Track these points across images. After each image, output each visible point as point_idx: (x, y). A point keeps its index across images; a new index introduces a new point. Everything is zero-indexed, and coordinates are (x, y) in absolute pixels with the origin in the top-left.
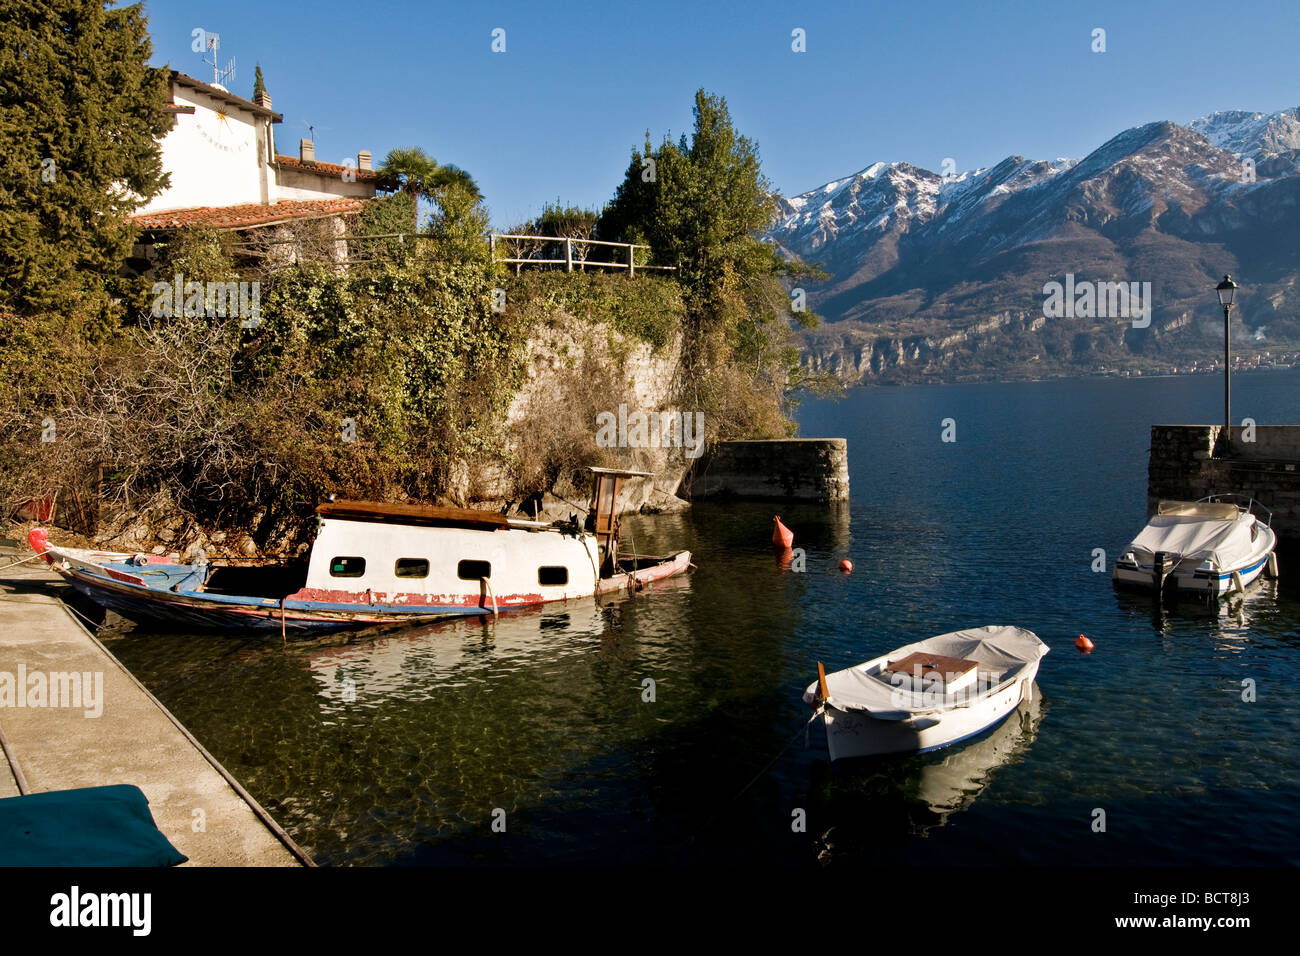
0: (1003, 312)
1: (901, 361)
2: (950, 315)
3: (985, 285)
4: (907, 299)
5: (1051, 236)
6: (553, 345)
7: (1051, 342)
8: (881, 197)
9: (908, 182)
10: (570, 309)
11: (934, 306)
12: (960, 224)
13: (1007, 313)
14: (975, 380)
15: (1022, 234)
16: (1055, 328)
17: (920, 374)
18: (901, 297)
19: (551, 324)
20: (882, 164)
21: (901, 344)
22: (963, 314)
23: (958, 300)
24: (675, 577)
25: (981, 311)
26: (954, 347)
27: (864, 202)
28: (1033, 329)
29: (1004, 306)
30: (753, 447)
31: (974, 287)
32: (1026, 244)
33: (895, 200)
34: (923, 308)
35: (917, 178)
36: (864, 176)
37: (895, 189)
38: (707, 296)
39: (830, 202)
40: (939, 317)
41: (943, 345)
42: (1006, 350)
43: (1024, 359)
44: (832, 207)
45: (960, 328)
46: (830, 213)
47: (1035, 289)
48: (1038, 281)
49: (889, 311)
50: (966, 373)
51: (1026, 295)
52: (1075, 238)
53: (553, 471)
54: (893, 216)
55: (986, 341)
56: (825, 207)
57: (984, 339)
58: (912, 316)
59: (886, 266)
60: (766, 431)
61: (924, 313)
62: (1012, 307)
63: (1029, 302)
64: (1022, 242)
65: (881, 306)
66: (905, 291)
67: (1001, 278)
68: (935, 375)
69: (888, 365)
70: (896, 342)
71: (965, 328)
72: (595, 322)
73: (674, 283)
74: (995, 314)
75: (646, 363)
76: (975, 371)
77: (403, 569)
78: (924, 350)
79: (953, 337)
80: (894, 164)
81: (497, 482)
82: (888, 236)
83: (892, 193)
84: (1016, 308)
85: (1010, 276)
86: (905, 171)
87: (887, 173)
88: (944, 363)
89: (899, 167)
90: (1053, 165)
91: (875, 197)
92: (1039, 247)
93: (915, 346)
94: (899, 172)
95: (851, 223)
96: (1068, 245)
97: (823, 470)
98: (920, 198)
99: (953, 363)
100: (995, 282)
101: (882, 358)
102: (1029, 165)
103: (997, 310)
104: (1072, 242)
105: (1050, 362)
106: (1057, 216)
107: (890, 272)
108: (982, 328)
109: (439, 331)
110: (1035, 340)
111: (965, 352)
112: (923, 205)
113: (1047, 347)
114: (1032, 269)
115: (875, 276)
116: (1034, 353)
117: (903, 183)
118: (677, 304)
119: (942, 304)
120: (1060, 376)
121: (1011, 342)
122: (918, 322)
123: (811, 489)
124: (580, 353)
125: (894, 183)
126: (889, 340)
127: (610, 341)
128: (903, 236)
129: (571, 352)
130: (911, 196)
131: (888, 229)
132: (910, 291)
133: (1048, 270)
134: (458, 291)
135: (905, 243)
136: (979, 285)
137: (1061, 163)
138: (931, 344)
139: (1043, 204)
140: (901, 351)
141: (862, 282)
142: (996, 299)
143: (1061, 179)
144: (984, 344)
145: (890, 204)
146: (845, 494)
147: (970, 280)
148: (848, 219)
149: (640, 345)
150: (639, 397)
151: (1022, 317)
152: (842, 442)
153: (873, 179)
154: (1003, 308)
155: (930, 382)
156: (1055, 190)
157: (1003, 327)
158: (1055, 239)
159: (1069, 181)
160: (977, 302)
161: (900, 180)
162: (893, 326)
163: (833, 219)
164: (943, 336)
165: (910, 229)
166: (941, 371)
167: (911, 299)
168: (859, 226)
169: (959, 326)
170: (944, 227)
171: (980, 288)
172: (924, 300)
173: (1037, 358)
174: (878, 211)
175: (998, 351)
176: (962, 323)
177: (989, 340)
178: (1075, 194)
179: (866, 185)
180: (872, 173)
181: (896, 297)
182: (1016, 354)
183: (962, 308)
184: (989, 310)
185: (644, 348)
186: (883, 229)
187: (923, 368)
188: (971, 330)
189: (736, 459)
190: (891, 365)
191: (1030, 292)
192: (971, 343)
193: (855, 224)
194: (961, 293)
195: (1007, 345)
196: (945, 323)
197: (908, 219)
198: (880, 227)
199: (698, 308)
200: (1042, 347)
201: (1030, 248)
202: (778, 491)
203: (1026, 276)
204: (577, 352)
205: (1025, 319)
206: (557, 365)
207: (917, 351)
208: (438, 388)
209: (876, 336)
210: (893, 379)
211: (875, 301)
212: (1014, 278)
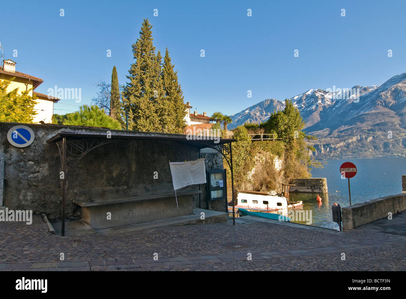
0: (357, 135)
1: (323, 152)
2: (339, 137)
3: (350, 127)
4: (323, 132)
5: (372, 110)
6: (260, 157)
7: (375, 145)
8: (312, 100)
9: (321, 95)
10: (263, 149)
11: (332, 134)
12: (340, 107)
13: (359, 136)
14: (349, 158)
15: (362, 110)
16: (376, 140)
17: (330, 156)
18: (321, 131)
19: (260, 153)
20: (312, 90)
21: (322, 146)
22: (343, 136)
23: (341, 132)
24: (300, 206)
25: (350, 135)
26: (341, 147)
27: (307, 102)
28: (368, 141)
29: (357, 133)
30: (303, 180)
31: (346, 127)
32: (363, 113)
33: (317, 101)
34: (329, 134)
35: (324, 94)
36: (307, 94)
37: (317, 97)
38: (290, 145)
39: (296, 102)
40: (335, 138)
41: (337, 147)
42: (359, 148)
43: (366, 151)
44: (297, 103)
45: (343, 141)
46: (296, 106)
47: (368, 128)
48: (369, 125)
49: (318, 136)
50: (345, 155)
51: (365, 130)
52: (380, 111)
53: (261, 185)
54: (317, 106)
55: (352, 145)
56: (294, 103)
57: (351, 144)
58: (326, 137)
59: (316, 122)
60: (305, 176)
61: (329, 136)
62: (360, 134)
63: (366, 132)
64: (362, 113)
65: (315, 134)
66: (323, 129)
67: (356, 124)
68: (336, 156)
69: (318, 153)
70: (321, 145)
71: (344, 141)
72: (267, 152)
73: (282, 142)
74: (354, 136)
75: (277, 160)
76: (349, 155)
77: (254, 202)
78: (331, 148)
79: (340, 144)
80: (316, 90)
81: (250, 187)
82: (315, 112)
83: (316, 99)
84: (362, 134)
85: (359, 124)
86: (320, 92)
87: (314, 92)
88: (338, 152)
89: (318, 90)
90: (371, 88)
91: (311, 100)
92: (368, 114)
93: (327, 147)
94: (318, 92)
95: (303, 108)
96: (378, 113)
97: (321, 186)
98: (326, 100)
99: (341, 152)
100: (353, 126)
101: (316, 151)
102: (362, 88)
103: (355, 135)
104: (380, 112)
105: (376, 152)
106: (373, 104)
107: (317, 123)
108: (350, 141)
109: (239, 155)
110: (369, 144)
111: (345, 149)
112: (327, 102)
113: (373, 146)
114: (366, 121)
115: (312, 125)
116: (369, 149)
117: (320, 95)
118: (283, 147)
119: (335, 133)
120: (380, 156)
121: (361, 145)
122: (328, 139)
123: (318, 190)
124: (265, 159)
125: (317, 95)
126: (318, 145)
127: (270, 156)
128: (321, 112)
129: (263, 159)
130: (323, 99)
131: (316, 110)
132: (324, 129)
133: (372, 121)
134: (243, 147)
135: (321, 114)
136: (348, 127)
137: (373, 87)
138: (333, 146)
139: (368, 100)
140: (323, 149)
141: (308, 127)
142: (354, 131)
143: (373, 92)
144: (351, 146)
145: (316, 102)
146: (327, 191)
147: (345, 125)
148: (302, 107)
149: (276, 157)
150: (276, 168)
151: (364, 137)
152: (325, 179)
153: (309, 94)
154: (357, 134)
155: (333, 159)
156: (372, 95)
157: (358, 140)
158: (374, 111)
159: (376, 93)
160: (348, 132)
161: (318, 94)
162: (319, 140)
163: (297, 107)
164: (337, 143)
165: (323, 109)
166: (337, 155)
167: (326, 131)
168: (306, 109)
169: (342, 140)
170: (334, 109)
171: (349, 127)
172: (329, 132)
173: (371, 150)
174: (312, 104)
175: (356, 148)
176: (343, 139)
177: (353, 145)
178: (379, 97)
179: (307, 96)
180: (309, 93)
181: (319, 131)
182: (363, 149)
183: (343, 134)
184: (352, 135)
185: (277, 157)
186: (314, 110)
187: (331, 154)
188: (346, 141)
189: (299, 183)
190: (320, 153)
191: (366, 129)
192: (347, 146)
193: (305, 108)
194: (342, 129)
195: (360, 146)
196: (337, 139)
197: (322, 106)
198: (313, 109)
199: (288, 148)
200: (372, 147)
201: (365, 115)
202: (310, 191)
203: (364, 123)
204: (264, 159)
205: (365, 138)
206: (260, 162)
207: (328, 149)
208: (238, 167)
209: (314, 144)
210: (320, 158)
211: (312, 132)
212: (360, 124)
